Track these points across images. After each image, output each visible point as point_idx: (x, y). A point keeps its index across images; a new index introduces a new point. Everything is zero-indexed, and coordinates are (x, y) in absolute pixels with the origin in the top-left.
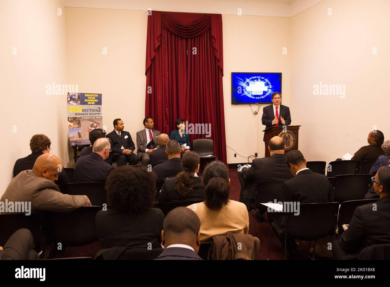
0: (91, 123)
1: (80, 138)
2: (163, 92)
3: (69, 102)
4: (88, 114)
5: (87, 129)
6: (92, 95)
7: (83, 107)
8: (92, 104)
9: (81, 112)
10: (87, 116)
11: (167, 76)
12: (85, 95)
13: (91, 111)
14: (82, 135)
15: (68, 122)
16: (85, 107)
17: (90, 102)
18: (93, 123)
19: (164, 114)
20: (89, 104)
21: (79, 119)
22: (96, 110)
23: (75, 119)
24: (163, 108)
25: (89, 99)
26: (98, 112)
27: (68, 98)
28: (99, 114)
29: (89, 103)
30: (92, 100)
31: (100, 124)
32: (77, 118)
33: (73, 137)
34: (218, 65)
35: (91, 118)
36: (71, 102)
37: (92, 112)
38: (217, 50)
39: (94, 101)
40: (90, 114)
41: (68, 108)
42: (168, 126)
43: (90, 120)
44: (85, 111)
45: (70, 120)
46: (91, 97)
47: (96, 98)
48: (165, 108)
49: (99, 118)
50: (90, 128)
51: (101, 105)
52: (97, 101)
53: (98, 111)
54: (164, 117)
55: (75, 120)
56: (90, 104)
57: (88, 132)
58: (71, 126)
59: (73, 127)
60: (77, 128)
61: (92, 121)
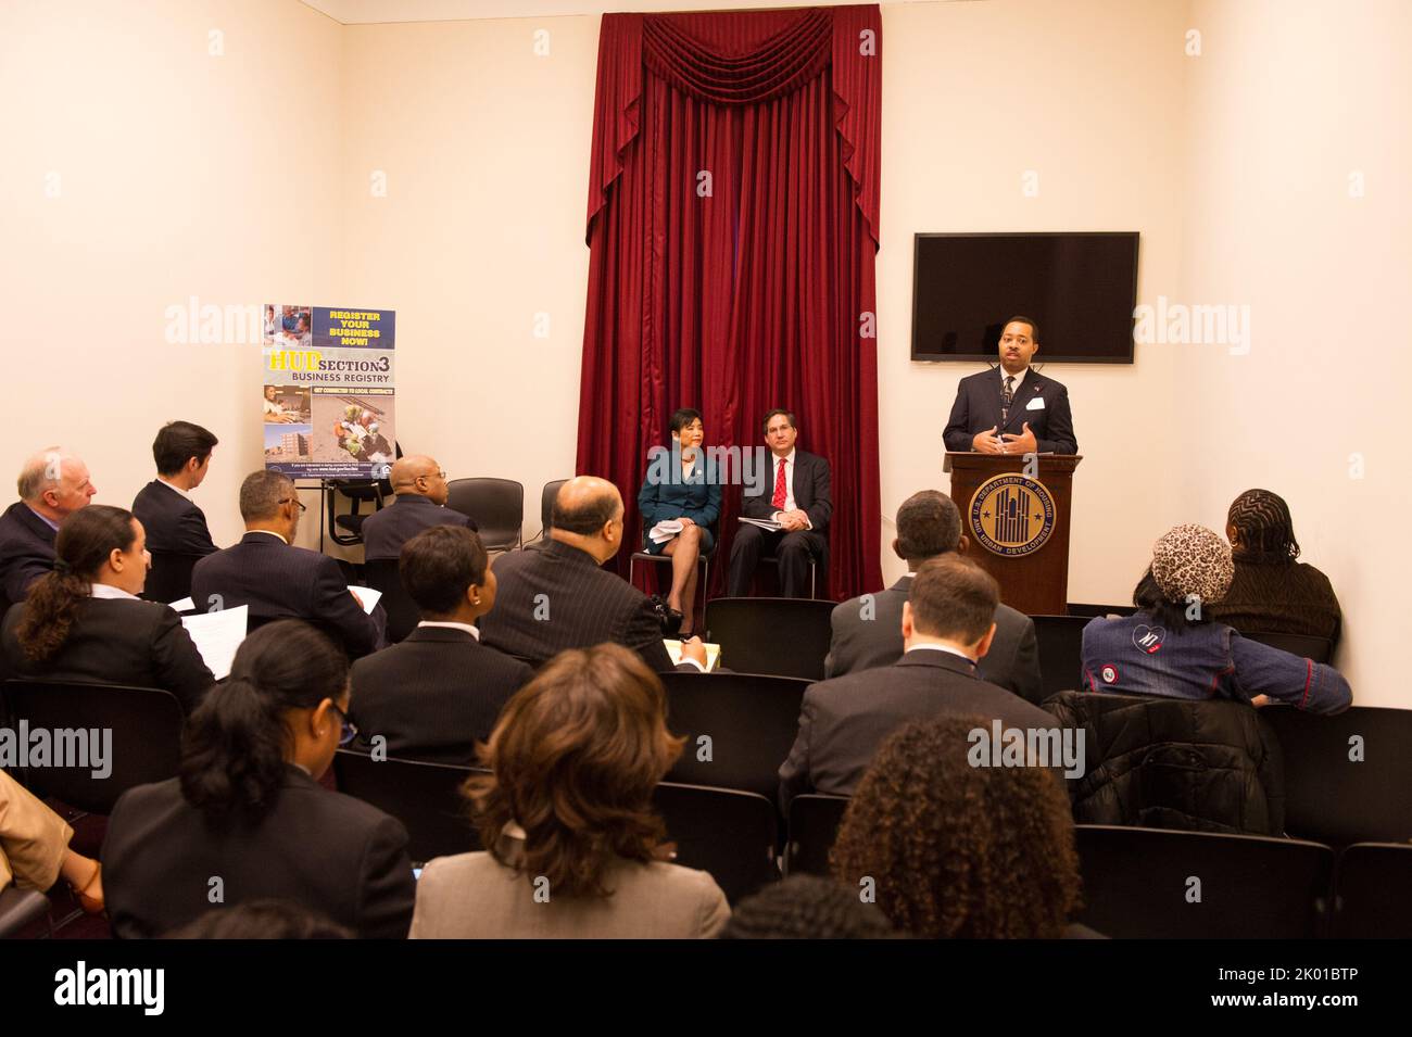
0: (349, 408)
1: (304, 457)
3: (270, 336)
4: (342, 377)
5: (333, 429)
6: (357, 316)
7: (322, 352)
8: (356, 346)
9: (314, 369)
10: (335, 383)
11: (660, 251)
12: (332, 312)
13: (353, 367)
14: (312, 446)
15: (266, 402)
16: (332, 353)
17: (350, 337)
18: (358, 407)
19: (645, 390)
20: (345, 346)
21: (306, 393)
22: (373, 364)
23: (289, 391)
24: (644, 365)
25: (347, 327)
26: (380, 373)
27: (266, 323)
28: (383, 379)
29: (344, 341)
30: (357, 333)
31: (382, 413)
32: (298, 389)
33: (276, 451)
34: (857, 206)
35: (352, 391)
37: (356, 373)
38: (853, 149)
39: (364, 333)
40: (347, 378)
42: (656, 433)
44: (330, 369)
45: (272, 394)
46: (354, 320)
47: (373, 325)
48: (648, 366)
49: (382, 392)
50: (344, 424)
51: (393, 348)
52: (377, 334)
53: (381, 368)
54: (645, 401)
55: (294, 397)
56: (349, 346)
57: (338, 439)
58: (276, 415)
59: (283, 417)
60: (295, 422)
61: (355, 403)
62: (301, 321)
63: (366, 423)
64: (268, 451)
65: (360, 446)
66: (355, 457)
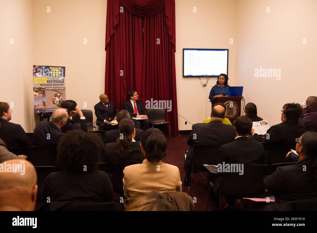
0: (55, 93)
1: (45, 107)
2: (122, 66)
3: (34, 74)
4: (53, 85)
5: (51, 99)
6: (56, 68)
9: (45, 83)
10: (51, 86)
11: (125, 52)
12: (50, 67)
13: (55, 82)
14: (47, 104)
15: (34, 92)
17: (54, 74)
18: (57, 93)
19: (122, 86)
20: (53, 76)
21: (44, 89)
22: (60, 81)
24: (121, 80)
25: (53, 71)
26: (62, 83)
27: (33, 70)
28: (63, 85)
30: (56, 73)
31: (63, 94)
32: (42, 88)
33: (38, 106)
34: (171, 42)
35: (55, 88)
37: (56, 83)
38: (170, 28)
39: (58, 73)
40: (54, 85)
41: (34, 80)
42: (125, 96)
43: (54, 90)
44: (49, 82)
45: (35, 90)
47: (60, 71)
48: (123, 80)
49: (62, 88)
50: (54, 97)
51: (65, 77)
52: (61, 73)
53: (62, 82)
54: (122, 88)
55: (40, 90)
57: (52, 101)
58: (37, 96)
59: (38, 96)
60: (42, 97)
61: (56, 92)
62: (42, 69)
63: (59, 97)
64: (36, 106)
65: (58, 103)
66: (57, 106)
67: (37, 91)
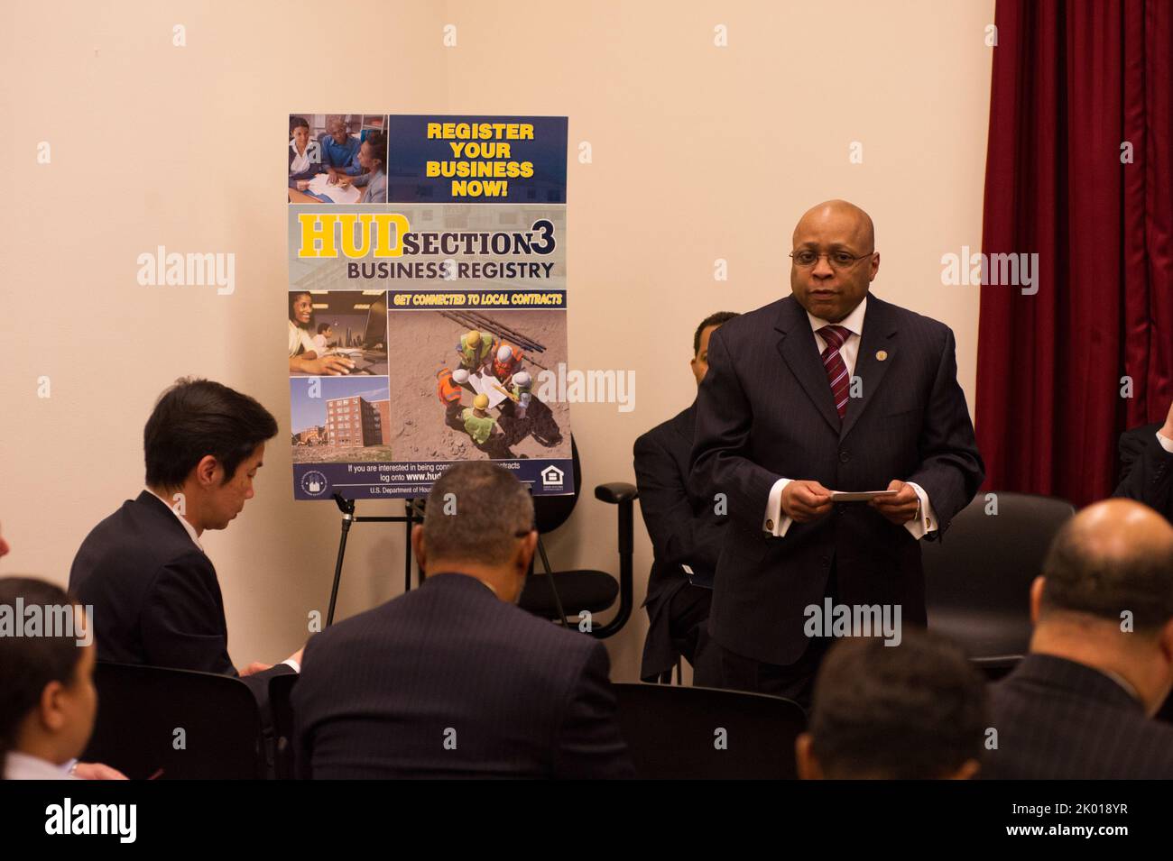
0: (469, 337)
1: (374, 450)
3: (301, 183)
5: (434, 386)
6: (485, 131)
7: (409, 215)
8: (482, 198)
9: (393, 252)
10: (435, 284)
12: (430, 126)
13: (477, 246)
14: (391, 426)
15: (292, 328)
16: (432, 217)
17: (468, 179)
18: (486, 336)
20: (459, 199)
21: (377, 307)
22: (518, 238)
23: (341, 304)
25: (463, 157)
26: (535, 257)
27: (292, 156)
28: (542, 271)
29: (458, 189)
30: (484, 169)
31: (540, 349)
32: (358, 297)
33: (314, 437)
35: (473, 299)
36: (320, 184)
37: (481, 260)
39: (499, 168)
40: (462, 270)
41: (294, 229)
43: (465, 316)
44: (426, 251)
45: (304, 312)
46: (479, 141)
47: (520, 151)
49: (545, 300)
50: (459, 375)
51: (565, 202)
52: (527, 170)
53: (536, 247)
55: (347, 315)
56: (468, 199)
57: (444, 408)
58: (313, 357)
59: (326, 361)
60: (353, 371)
61: (480, 326)
62: (365, 147)
63: (504, 373)
64: (298, 437)
65: (492, 421)
66: (482, 448)
67: (319, 320)
